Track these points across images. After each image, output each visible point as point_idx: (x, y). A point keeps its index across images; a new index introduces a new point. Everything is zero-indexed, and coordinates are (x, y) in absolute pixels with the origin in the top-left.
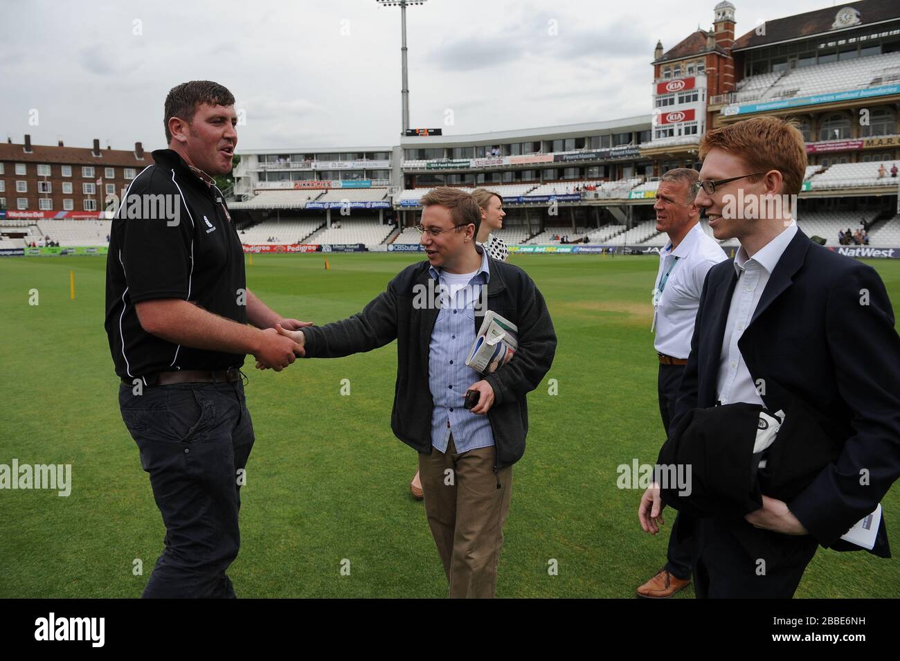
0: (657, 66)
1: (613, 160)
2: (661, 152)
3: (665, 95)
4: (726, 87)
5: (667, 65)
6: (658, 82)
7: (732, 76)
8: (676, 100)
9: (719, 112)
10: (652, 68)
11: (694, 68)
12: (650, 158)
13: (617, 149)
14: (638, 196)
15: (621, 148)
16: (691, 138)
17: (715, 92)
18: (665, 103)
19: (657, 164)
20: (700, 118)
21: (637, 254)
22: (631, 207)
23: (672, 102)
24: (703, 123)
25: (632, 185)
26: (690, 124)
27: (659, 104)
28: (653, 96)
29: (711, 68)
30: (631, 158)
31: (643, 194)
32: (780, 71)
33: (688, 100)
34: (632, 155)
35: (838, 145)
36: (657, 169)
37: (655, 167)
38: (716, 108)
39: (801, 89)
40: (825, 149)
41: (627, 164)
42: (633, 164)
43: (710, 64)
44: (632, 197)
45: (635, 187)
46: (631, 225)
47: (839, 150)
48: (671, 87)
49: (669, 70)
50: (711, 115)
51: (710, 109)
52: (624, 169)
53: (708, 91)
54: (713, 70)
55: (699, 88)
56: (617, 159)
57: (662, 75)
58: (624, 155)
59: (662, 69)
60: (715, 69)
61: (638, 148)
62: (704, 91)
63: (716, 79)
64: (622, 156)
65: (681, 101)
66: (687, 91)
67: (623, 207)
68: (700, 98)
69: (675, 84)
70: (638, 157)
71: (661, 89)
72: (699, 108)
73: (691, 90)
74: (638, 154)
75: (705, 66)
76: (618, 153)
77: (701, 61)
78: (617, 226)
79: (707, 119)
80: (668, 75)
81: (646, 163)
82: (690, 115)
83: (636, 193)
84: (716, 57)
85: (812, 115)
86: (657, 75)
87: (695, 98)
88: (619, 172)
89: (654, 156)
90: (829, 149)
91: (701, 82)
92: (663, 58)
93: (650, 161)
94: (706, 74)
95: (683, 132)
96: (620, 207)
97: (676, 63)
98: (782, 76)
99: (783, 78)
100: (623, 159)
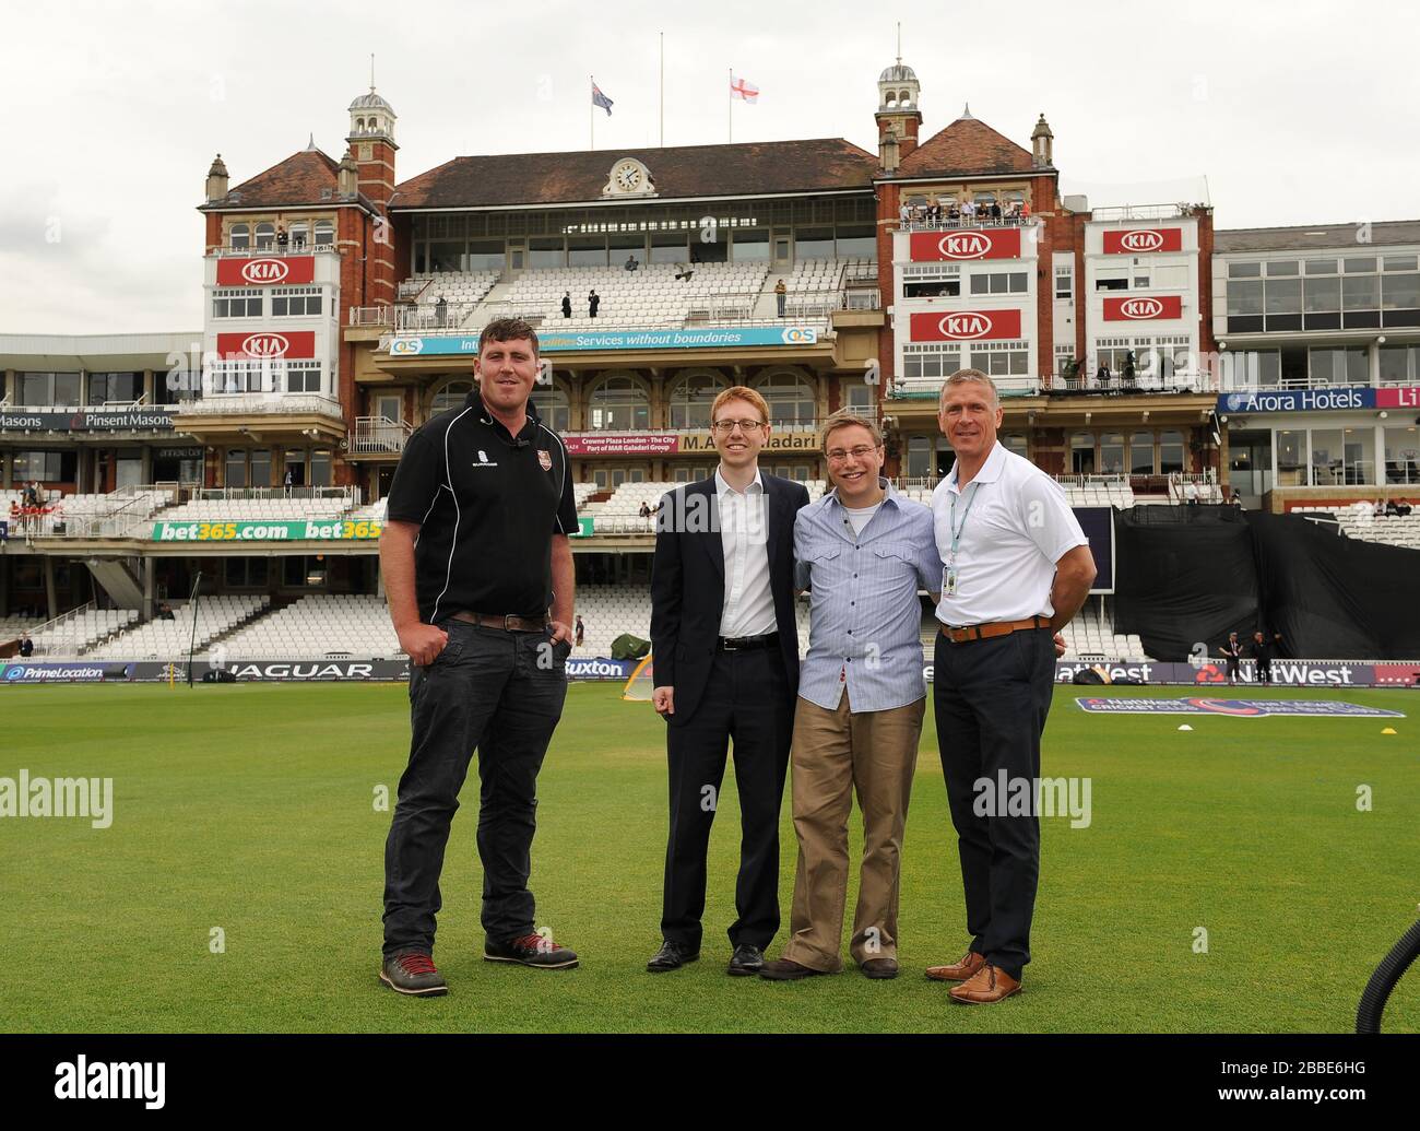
0: (215, 214)
1: (94, 437)
2: (232, 427)
3: (240, 289)
4: (379, 291)
5: (239, 218)
6: (219, 254)
7: (392, 267)
8: (267, 306)
9: (375, 344)
10: (202, 219)
11: (307, 236)
12: (199, 440)
13: (100, 409)
14: (180, 534)
15: (111, 409)
16: (304, 401)
17: (358, 298)
18: (238, 310)
19: (214, 457)
20: (325, 352)
21: (220, 681)
22: (148, 563)
23: (256, 309)
24: (332, 365)
25: (152, 505)
26: (303, 366)
27: (222, 309)
28: (206, 287)
29: (351, 242)
30: (146, 436)
31: (194, 529)
32: (490, 269)
33: (297, 308)
34: (149, 428)
35: (629, 441)
36: (214, 470)
37: (209, 464)
38: (366, 336)
39: (548, 315)
40: (604, 449)
41: (131, 451)
42: (146, 454)
43: (346, 232)
44: (164, 537)
45: (158, 510)
46: (148, 612)
47: (630, 452)
48: (255, 271)
49: (247, 231)
50: (350, 351)
51: (350, 336)
52: (120, 464)
53: (342, 294)
54: (355, 246)
55: (326, 283)
56: (104, 437)
57: (227, 241)
58: (127, 428)
59: (226, 225)
60: (358, 245)
61: (161, 413)
62: (334, 293)
63: (359, 269)
64: (119, 429)
65: (279, 308)
66: (294, 287)
67: (130, 564)
68: (326, 306)
69: (264, 265)
70: (164, 436)
71: (229, 273)
72: (324, 329)
73: (305, 287)
74: (169, 428)
75: (335, 236)
76: (110, 422)
77: (324, 222)
78: (112, 612)
79: (341, 359)
80: (241, 243)
81: (182, 453)
82: (301, 344)
83: (175, 526)
84: (358, 218)
85: (573, 374)
86: (214, 237)
87: (315, 307)
88: (103, 470)
89: (208, 436)
90: (611, 448)
91: (328, 271)
92: (228, 199)
93: (200, 447)
94: (337, 252)
95: (284, 383)
96: (122, 560)
97: (263, 217)
98: (497, 282)
99: (498, 286)
100: (125, 436)
